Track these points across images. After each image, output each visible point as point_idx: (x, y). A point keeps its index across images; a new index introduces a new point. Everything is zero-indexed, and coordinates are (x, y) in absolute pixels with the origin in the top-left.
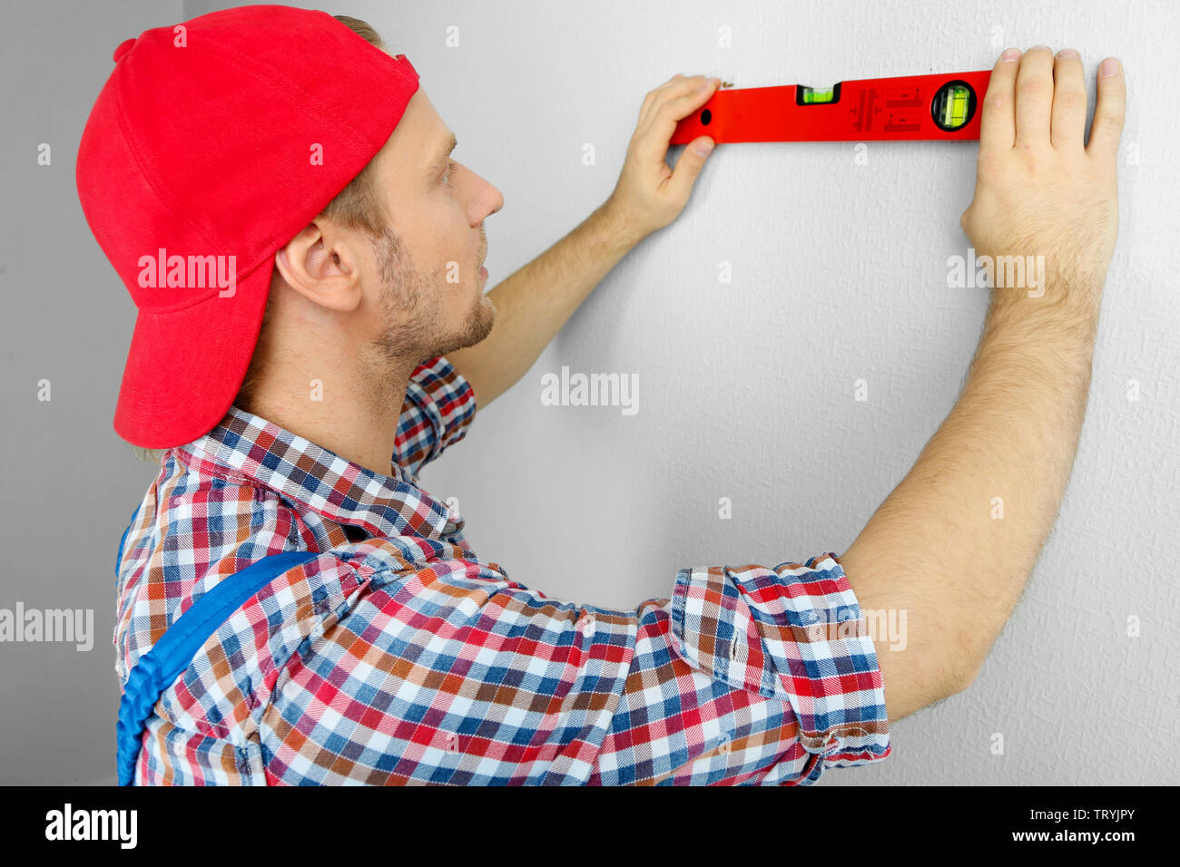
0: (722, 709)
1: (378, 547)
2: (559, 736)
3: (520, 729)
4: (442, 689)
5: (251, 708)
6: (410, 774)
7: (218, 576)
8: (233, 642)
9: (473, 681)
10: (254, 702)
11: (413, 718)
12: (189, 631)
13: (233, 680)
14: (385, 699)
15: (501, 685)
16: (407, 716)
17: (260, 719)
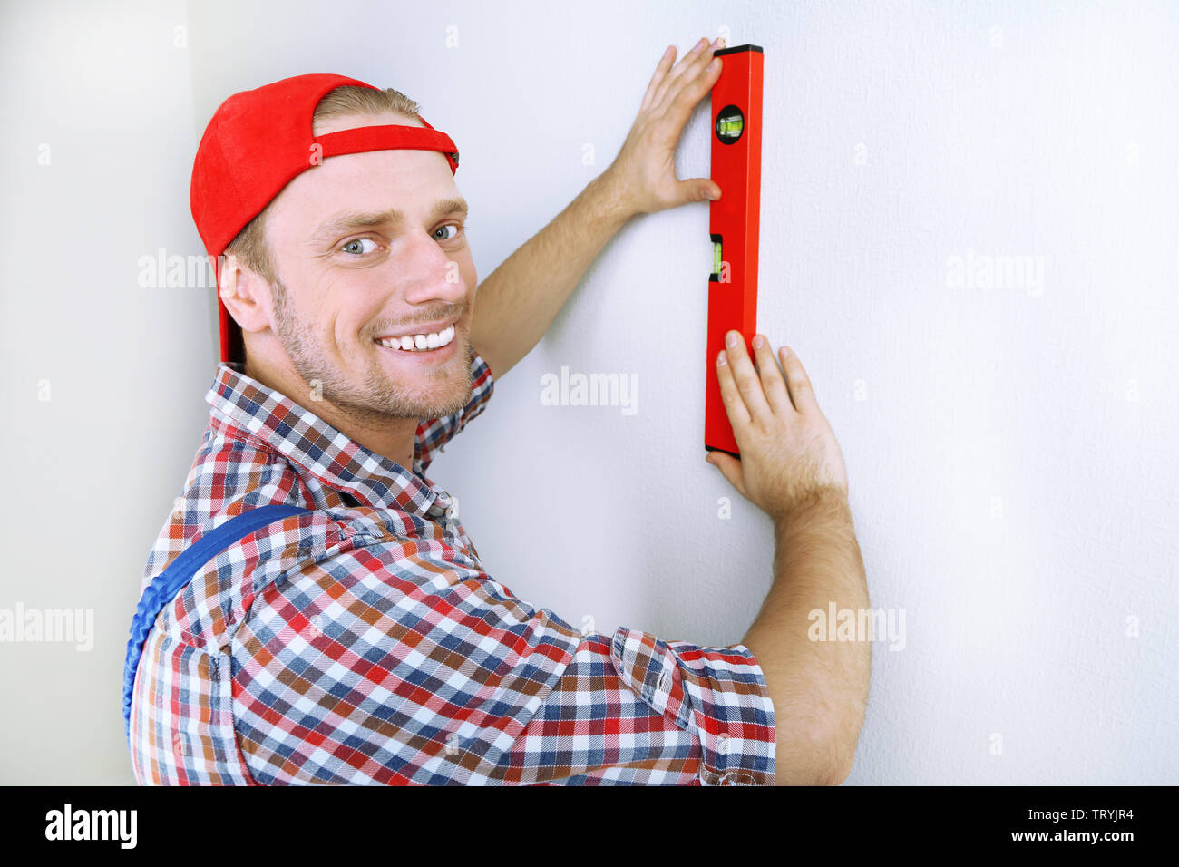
0: (639, 727)
1: (365, 515)
2: (490, 707)
3: (459, 692)
4: (403, 641)
5: (227, 625)
6: (357, 705)
7: (226, 516)
8: (227, 570)
9: (430, 641)
10: (231, 620)
11: (372, 659)
12: (194, 557)
13: (218, 600)
14: (351, 638)
15: (452, 651)
16: (366, 655)
17: (233, 635)
